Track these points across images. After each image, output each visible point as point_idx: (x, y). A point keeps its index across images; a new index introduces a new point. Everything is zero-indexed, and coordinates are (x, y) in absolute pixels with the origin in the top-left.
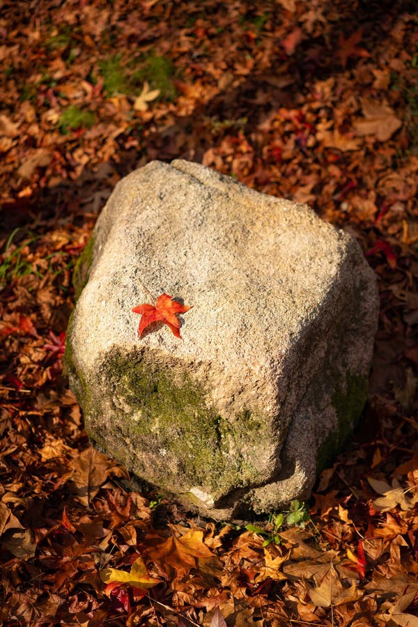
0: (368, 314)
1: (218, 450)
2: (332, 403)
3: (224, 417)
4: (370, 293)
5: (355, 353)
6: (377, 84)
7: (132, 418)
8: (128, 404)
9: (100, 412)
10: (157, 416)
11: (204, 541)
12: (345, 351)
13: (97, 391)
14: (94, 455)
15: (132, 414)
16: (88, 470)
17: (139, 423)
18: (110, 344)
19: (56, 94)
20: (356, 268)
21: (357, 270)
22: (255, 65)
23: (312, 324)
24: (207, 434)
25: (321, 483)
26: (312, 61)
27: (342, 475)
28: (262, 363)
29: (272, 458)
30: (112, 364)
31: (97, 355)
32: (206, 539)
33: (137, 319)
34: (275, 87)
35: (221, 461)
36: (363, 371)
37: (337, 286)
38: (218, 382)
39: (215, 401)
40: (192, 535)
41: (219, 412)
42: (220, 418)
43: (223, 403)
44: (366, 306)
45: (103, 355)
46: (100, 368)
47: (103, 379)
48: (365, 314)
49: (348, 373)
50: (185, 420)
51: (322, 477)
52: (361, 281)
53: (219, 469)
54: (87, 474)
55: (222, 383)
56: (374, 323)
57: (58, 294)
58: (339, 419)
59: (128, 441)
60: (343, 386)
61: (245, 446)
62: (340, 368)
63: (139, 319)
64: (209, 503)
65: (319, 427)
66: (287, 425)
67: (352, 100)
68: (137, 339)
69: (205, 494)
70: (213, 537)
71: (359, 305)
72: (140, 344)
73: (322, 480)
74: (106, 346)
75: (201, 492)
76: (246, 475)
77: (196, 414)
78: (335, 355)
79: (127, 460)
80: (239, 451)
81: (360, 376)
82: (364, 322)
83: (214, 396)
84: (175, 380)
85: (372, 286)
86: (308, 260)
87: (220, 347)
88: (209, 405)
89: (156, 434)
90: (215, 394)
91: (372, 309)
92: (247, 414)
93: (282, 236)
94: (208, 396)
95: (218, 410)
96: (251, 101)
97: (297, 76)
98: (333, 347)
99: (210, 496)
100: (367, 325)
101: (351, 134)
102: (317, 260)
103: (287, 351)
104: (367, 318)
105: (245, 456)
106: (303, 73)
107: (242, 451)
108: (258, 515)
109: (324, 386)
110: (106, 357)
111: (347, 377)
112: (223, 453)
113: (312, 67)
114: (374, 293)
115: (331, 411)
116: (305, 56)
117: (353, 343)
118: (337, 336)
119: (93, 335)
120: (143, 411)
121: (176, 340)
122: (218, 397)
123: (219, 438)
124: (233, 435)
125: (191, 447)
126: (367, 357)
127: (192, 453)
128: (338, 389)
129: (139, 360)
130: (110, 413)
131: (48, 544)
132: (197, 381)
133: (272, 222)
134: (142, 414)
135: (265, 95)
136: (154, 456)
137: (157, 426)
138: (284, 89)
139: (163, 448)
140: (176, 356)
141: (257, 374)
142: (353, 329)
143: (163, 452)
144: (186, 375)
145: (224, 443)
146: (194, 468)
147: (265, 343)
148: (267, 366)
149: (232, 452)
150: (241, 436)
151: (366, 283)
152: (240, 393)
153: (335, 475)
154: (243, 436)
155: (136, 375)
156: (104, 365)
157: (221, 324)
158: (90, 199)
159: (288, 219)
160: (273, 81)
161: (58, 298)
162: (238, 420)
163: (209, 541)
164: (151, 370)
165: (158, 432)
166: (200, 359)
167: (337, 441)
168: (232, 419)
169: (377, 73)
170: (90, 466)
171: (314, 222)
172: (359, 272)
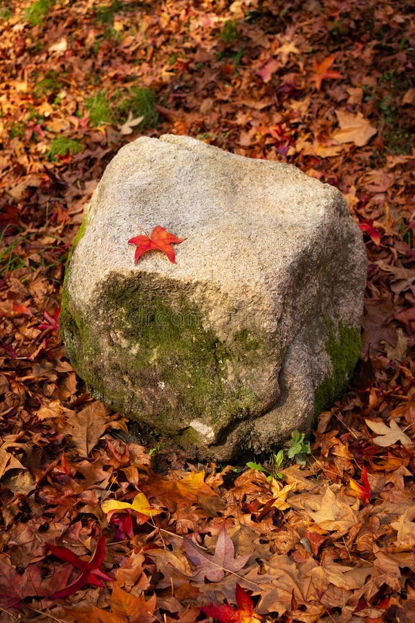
0: (357, 267)
1: (216, 378)
2: (326, 350)
3: (221, 340)
4: (357, 247)
5: (346, 306)
6: (351, 101)
7: (131, 351)
8: (125, 338)
9: (98, 351)
10: (155, 347)
11: (205, 481)
12: (336, 303)
13: (94, 328)
14: (92, 413)
15: (130, 347)
16: (86, 426)
17: (137, 356)
18: (107, 272)
19: (43, 128)
20: (343, 218)
21: (344, 221)
22: (234, 92)
23: (304, 252)
24: (205, 360)
25: (319, 426)
26: (288, 85)
27: (340, 418)
28: (257, 280)
29: (270, 379)
30: (109, 295)
31: (94, 287)
32: (207, 479)
33: (132, 251)
34: (254, 109)
35: (220, 389)
36: (354, 324)
37: (325, 225)
38: (214, 302)
39: (212, 323)
40: (193, 477)
41: (217, 335)
42: (217, 341)
43: (220, 324)
44: (354, 258)
45: (100, 286)
46: (98, 301)
47: (101, 312)
48: (354, 266)
49: (340, 323)
50: (183, 347)
51: (320, 420)
52: (348, 233)
53: (219, 396)
54: (85, 429)
55: (219, 303)
56: (362, 276)
57: (51, 283)
58: (335, 366)
59: (126, 379)
60: (336, 335)
61: (243, 370)
62: (333, 318)
63: (135, 249)
64: (209, 436)
65: (315, 369)
66: (284, 345)
67: (328, 114)
68: (133, 265)
69: (205, 425)
70: (215, 476)
71: (347, 256)
72: (137, 269)
73: (321, 423)
74: (102, 276)
75: (201, 425)
76: (246, 402)
77: (194, 339)
78: (326, 304)
79: (126, 401)
80: (237, 376)
81: (352, 329)
82: (353, 275)
83: (211, 318)
84: (172, 305)
85: (359, 240)
86: (296, 205)
87: (214, 268)
88: (206, 327)
89: (155, 366)
90: (212, 316)
91: (360, 263)
92: (244, 333)
93: (269, 188)
94: (205, 319)
95: (215, 332)
96: (232, 122)
97: (275, 98)
98: (324, 295)
99: (210, 428)
100: (356, 278)
101: (329, 143)
102: (305, 204)
103: (280, 269)
104: (356, 271)
105: (244, 381)
106: (280, 96)
107: (241, 375)
108: (259, 455)
109: (317, 331)
110: (103, 287)
111: (339, 327)
112: (222, 379)
113: (287, 89)
114: (361, 247)
115: (326, 357)
116: (281, 81)
117: (343, 295)
118: (328, 284)
119: (89, 271)
120: (141, 343)
121: (172, 266)
122: (215, 319)
123: (217, 363)
124: (231, 360)
125: (190, 376)
126: (358, 311)
127: (190, 382)
128: (332, 338)
129: (135, 287)
130: (108, 349)
131: (49, 484)
132: (194, 303)
133: (259, 177)
134: (140, 347)
135: (244, 117)
136: (153, 390)
137: (155, 357)
138: (263, 110)
139: (162, 381)
140: (172, 278)
141: (253, 289)
142: (342, 281)
143: (162, 385)
144: (183, 298)
145: (222, 369)
146: (193, 399)
147: (259, 264)
148: (262, 281)
149: (231, 378)
150: (239, 360)
151: (353, 236)
152: (237, 311)
153: (333, 417)
154: (241, 360)
155: (133, 304)
156: (102, 297)
157: (215, 249)
158: (80, 210)
159: (274, 174)
160: (252, 104)
161: (51, 287)
162: (235, 340)
163: (210, 480)
164: (148, 297)
165: (156, 364)
166: (196, 280)
167: (334, 388)
168: (230, 339)
169: (351, 91)
170: (88, 422)
171: (300, 176)
172: (346, 223)
